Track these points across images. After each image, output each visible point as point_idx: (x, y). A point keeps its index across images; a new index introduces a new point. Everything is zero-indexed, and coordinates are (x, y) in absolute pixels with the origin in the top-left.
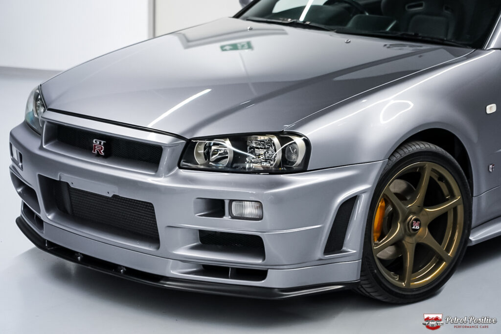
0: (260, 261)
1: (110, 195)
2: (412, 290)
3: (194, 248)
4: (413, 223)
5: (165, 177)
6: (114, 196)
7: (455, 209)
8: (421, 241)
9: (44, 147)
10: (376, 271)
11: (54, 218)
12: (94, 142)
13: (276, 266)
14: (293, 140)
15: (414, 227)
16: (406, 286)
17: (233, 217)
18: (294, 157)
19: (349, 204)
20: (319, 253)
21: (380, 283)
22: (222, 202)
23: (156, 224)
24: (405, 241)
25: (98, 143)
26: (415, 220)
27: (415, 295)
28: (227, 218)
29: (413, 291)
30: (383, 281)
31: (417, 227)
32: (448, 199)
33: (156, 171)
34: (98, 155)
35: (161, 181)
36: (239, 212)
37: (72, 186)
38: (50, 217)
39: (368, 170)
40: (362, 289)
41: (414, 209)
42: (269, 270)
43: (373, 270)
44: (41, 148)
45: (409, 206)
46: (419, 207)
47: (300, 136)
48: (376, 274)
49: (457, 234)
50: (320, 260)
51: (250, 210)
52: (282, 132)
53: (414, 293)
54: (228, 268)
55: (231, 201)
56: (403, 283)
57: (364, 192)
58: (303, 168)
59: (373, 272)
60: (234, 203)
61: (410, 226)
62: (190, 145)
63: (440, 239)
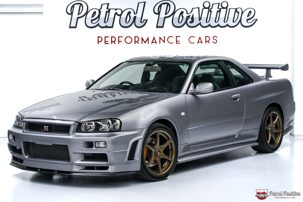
0: (106, 163)
1: (52, 145)
3: (82, 161)
5: (72, 135)
6: (53, 144)
9: (24, 131)
11: (28, 157)
12: (44, 127)
13: (112, 164)
14: (116, 121)
17: (96, 147)
18: (116, 127)
19: (136, 143)
20: (126, 160)
22: (92, 143)
23: (69, 152)
25: (46, 127)
28: (94, 148)
33: (68, 134)
34: (46, 131)
35: (71, 137)
36: (98, 146)
37: (36, 143)
38: (26, 157)
39: (142, 132)
40: (142, 176)
42: (109, 166)
44: (23, 132)
47: (119, 120)
49: (173, 155)
50: (127, 162)
51: (102, 145)
52: (112, 118)
54: (94, 167)
55: (95, 142)
57: (140, 139)
58: (120, 130)
60: (96, 143)
62: (80, 124)
63: (168, 155)
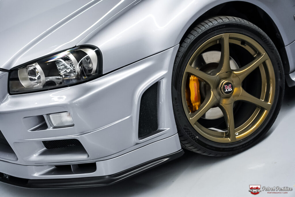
2: (239, 142)
4: (224, 87)
7: (264, 64)
8: (237, 99)
10: (197, 137)
14: (86, 54)
15: (226, 91)
16: (231, 140)
17: (55, 128)
20: (134, 139)
21: (205, 145)
22: (42, 117)
24: (222, 103)
26: (226, 84)
27: (243, 145)
28: (50, 129)
29: (241, 142)
30: (207, 143)
31: (230, 89)
32: (255, 57)
41: (223, 75)
42: (97, 162)
43: (195, 137)
45: (218, 74)
46: (226, 72)
47: (93, 47)
48: (198, 139)
50: (137, 144)
53: (241, 144)
54: (70, 166)
55: (48, 115)
56: (229, 139)
57: (162, 78)
58: (99, 74)
59: (195, 139)
60: (51, 116)
61: (222, 91)
